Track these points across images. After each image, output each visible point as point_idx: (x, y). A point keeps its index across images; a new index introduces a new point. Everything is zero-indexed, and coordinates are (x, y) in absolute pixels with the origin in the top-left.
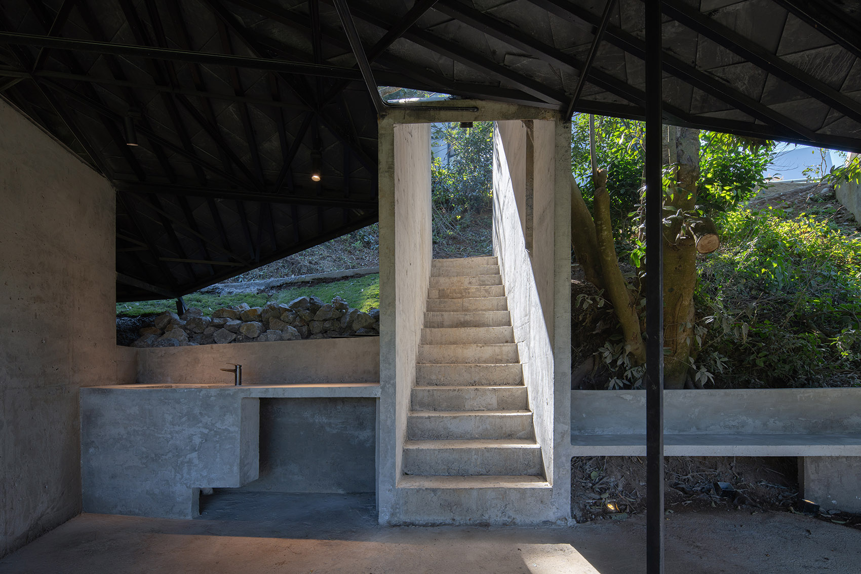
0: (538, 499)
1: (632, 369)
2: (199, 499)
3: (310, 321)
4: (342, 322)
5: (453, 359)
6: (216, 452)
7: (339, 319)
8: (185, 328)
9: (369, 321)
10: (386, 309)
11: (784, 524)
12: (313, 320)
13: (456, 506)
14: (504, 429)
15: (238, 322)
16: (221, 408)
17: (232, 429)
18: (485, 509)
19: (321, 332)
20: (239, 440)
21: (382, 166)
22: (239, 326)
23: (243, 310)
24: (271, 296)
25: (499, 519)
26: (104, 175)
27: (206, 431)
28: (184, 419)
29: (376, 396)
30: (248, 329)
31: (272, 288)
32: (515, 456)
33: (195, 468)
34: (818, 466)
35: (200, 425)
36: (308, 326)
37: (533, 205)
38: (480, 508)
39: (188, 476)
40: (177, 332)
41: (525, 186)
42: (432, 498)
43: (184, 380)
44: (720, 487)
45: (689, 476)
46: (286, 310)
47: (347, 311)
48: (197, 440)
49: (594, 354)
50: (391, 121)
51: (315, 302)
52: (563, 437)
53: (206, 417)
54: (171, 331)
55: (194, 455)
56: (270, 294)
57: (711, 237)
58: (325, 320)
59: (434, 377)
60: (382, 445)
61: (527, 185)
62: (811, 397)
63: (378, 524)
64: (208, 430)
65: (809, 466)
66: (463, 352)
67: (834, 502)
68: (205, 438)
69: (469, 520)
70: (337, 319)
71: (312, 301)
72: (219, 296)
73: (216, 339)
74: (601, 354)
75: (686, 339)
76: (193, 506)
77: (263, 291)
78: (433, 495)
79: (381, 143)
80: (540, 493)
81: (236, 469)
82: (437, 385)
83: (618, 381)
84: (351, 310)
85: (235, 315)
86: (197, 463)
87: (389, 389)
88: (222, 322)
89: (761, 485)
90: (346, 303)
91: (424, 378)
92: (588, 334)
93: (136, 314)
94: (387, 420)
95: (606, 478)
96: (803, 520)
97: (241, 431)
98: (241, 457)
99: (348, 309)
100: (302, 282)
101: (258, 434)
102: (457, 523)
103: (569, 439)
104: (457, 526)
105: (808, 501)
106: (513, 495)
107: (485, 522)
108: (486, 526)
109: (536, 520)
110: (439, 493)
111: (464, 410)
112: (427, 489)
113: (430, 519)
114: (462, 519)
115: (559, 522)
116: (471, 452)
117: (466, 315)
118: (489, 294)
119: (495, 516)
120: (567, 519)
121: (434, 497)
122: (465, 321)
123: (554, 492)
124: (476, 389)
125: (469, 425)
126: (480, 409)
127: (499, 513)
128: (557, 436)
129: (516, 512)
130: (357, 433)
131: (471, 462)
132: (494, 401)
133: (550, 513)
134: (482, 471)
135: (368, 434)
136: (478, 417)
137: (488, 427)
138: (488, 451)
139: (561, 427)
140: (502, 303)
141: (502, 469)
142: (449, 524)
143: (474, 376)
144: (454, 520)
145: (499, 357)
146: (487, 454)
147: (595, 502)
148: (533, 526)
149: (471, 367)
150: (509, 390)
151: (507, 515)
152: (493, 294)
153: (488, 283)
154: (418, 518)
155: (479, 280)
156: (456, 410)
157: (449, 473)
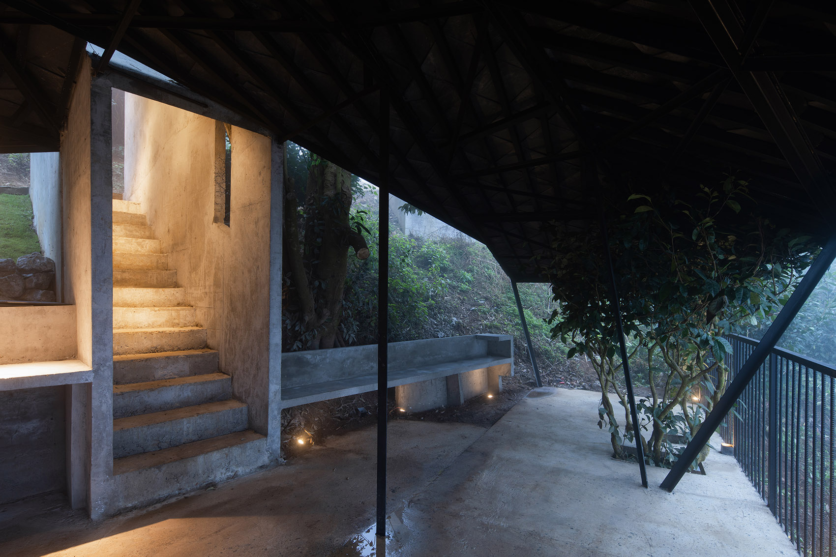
0: (256, 449)
10: (101, 285)
13: (182, 476)
18: (210, 471)
25: (223, 476)
29: (87, 381)
32: (226, 417)
34: (404, 388)
38: (206, 471)
42: (157, 475)
44: (359, 412)
45: (341, 406)
50: (109, 82)
52: (275, 395)
57: (365, 250)
60: (96, 434)
63: (91, 521)
65: (400, 388)
67: (411, 408)
69: (196, 485)
78: (158, 471)
80: (258, 444)
83: (299, 344)
102: (184, 491)
103: (280, 396)
104: (184, 494)
105: (402, 410)
106: (236, 451)
107: (211, 483)
108: (213, 485)
109: (253, 467)
110: (164, 468)
111: (153, 380)
112: (150, 468)
113: (156, 496)
114: (189, 486)
115: (272, 463)
116: (183, 422)
117: (125, 272)
118: (143, 247)
119: (220, 474)
120: (278, 459)
121: (159, 474)
122: (123, 279)
123: (268, 440)
124: (167, 357)
125: (170, 395)
126: (171, 377)
127: (224, 471)
128: (271, 395)
129: (238, 466)
130: (15, 427)
131: (183, 431)
132: (186, 367)
133: (265, 459)
134: (194, 438)
135: (34, 425)
136: (179, 387)
137: (190, 394)
138: (200, 418)
139: (275, 387)
140: (163, 261)
141: (215, 432)
142: (176, 495)
143: (156, 343)
144: (180, 489)
145: (176, 321)
146: (199, 421)
147: (290, 441)
148: (252, 473)
149: (151, 333)
150: (201, 356)
151: (231, 470)
152: (148, 248)
153: (137, 234)
154: (142, 499)
155: (125, 229)
156: (143, 381)
157: (159, 447)
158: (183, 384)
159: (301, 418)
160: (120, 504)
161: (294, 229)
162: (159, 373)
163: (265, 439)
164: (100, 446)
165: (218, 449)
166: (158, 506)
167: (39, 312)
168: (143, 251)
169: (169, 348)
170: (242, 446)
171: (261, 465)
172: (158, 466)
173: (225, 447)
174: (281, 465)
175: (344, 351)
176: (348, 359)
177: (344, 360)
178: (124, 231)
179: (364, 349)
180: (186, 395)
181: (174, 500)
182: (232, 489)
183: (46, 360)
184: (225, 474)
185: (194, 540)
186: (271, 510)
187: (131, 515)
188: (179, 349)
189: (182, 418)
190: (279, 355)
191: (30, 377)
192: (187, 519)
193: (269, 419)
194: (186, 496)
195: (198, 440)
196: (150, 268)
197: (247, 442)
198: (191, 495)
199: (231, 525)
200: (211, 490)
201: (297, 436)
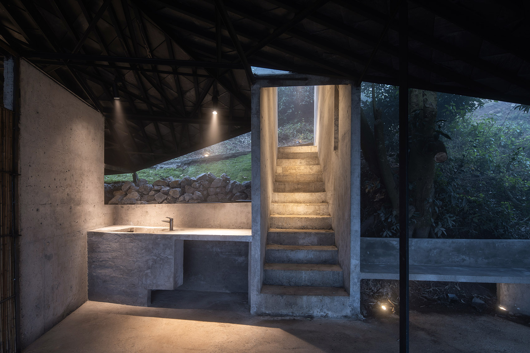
0: (341, 303)
1: (397, 225)
2: (151, 295)
3: (208, 188)
4: (227, 188)
5: (291, 212)
6: (161, 270)
7: (225, 187)
8: (138, 191)
9: (242, 188)
10: (255, 192)
11: (487, 322)
12: (210, 187)
13: (294, 305)
14: (321, 258)
15: (168, 188)
16: (164, 245)
17: (169, 257)
18: (311, 308)
19: (214, 194)
20: (173, 263)
21: (254, 111)
22: (169, 190)
23: (170, 181)
24: (185, 169)
25: (319, 314)
26: (99, 111)
27: (155, 258)
28: (143, 251)
29: (249, 241)
30: (174, 193)
31: (185, 164)
32: (328, 275)
33: (149, 278)
34: (509, 287)
35: (152, 254)
36: (207, 190)
37: (338, 124)
38: (308, 307)
39: (145, 283)
40: (135, 194)
41: (334, 114)
42: (281, 300)
43: (140, 223)
44: (449, 297)
45: (431, 289)
46: (194, 181)
47: (229, 182)
48: (150, 263)
49: (374, 214)
50: (258, 86)
51: (211, 177)
52: (355, 267)
53: (156, 250)
54: (131, 193)
55: (149, 271)
56: (184, 168)
57: (442, 154)
58: (217, 187)
59: (280, 224)
60: (253, 269)
61: (335, 113)
62: (505, 245)
63: (250, 314)
64: (156, 257)
65: (503, 286)
66: (297, 208)
67: (518, 308)
68: (155, 261)
69: (302, 313)
70: (223, 187)
71: (209, 176)
72: (155, 170)
73: (156, 198)
74: (379, 214)
75: (429, 208)
76: (148, 299)
77: (180, 166)
78: (281, 298)
79: (253, 98)
80: (343, 299)
81: (172, 280)
82: (282, 228)
83: (388, 232)
84: (232, 182)
85: (166, 184)
86: (150, 275)
87: (256, 237)
88: (159, 189)
89: (475, 296)
90: (229, 177)
91: (275, 224)
92: (371, 200)
93: (110, 182)
94: (255, 255)
95: (381, 289)
96: (498, 320)
97: (174, 258)
98: (174, 273)
99: (230, 181)
100: (202, 161)
101: (183, 259)
102: (295, 315)
103: (359, 269)
104: (295, 317)
105: (502, 308)
106: (327, 300)
107: (311, 315)
108: (311, 317)
109: (340, 315)
110: (284, 297)
111: (298, 245)
112: (278, 295)
113: (280, 312)
114: (298, 313)
115: (354, 316)
116: (302, 273)
117: (299, 184)
118: (312, 170)
119: (316, 312)
120: (358, 315)
121: (282, 300)
122: (298, 188)
123: (351, 299)
124: (305, 232)
125: (301, 255)
126: (307, 244)
127: (319, 310)
128: (352, 267)
129: (328, 310)
130: (237, 258)
131: (302, 278)
132: (315, 240)
133: (348, 311)
134: (309, 284)
135: (243, 259)
136: (306, 251)
137: (312, 257)
138: (312, 272)
139: (355, 262)
140: (320, 177)
141: (321, 283)
142: (290, 316)
143: (304, 224)
144: (293, 313)
145: (318, 212)
146: (311, 274)
147: (375, 305)
148: (338, 318)
149: (302, 218)
150: (324, 234)
151: (323, 312)
152: (315, 170)
153: (312, 163)
154: (273, 311)
155: (306, 161)
156: (293, 245)
157: (290, 284)
158: (309, 250)
159: (389, 290)
160: (263, 310)
161: (381, 146)
162: (301, 242)
163: (348, 297)
164: (255, 276)
165: (316, 295)
166: (280, 318)
167: (246, 205)
168: (312, 172)
169: (310, 228)
170: (331, 297)
171: (345, 315)
172: (282, 295)
173: (320, 295)
174: (360, 320)
175: (430, 242)
176: (435, 249)
177: (431, 250)
178: (305, 162)
179: (453, 242)
180: (310, 256)
181: (288, 318)
182: (320, 324)
183: (247, 229)
184: (319, 312)
185: (280, 347)
186: (333, 350)
187: (266, 318)
188: (316, 229)
189: (302, 270)
190: (359, 239)
191: (229, 236)
192: (286, 332)
193: (351, 284)
194: (295, 318)
195: (311, 286)
196: (314, 181)
197: (335, 296)
198: (297, 319)
199: (303, 348)
200: (309, 320)
201: (381, 302)
